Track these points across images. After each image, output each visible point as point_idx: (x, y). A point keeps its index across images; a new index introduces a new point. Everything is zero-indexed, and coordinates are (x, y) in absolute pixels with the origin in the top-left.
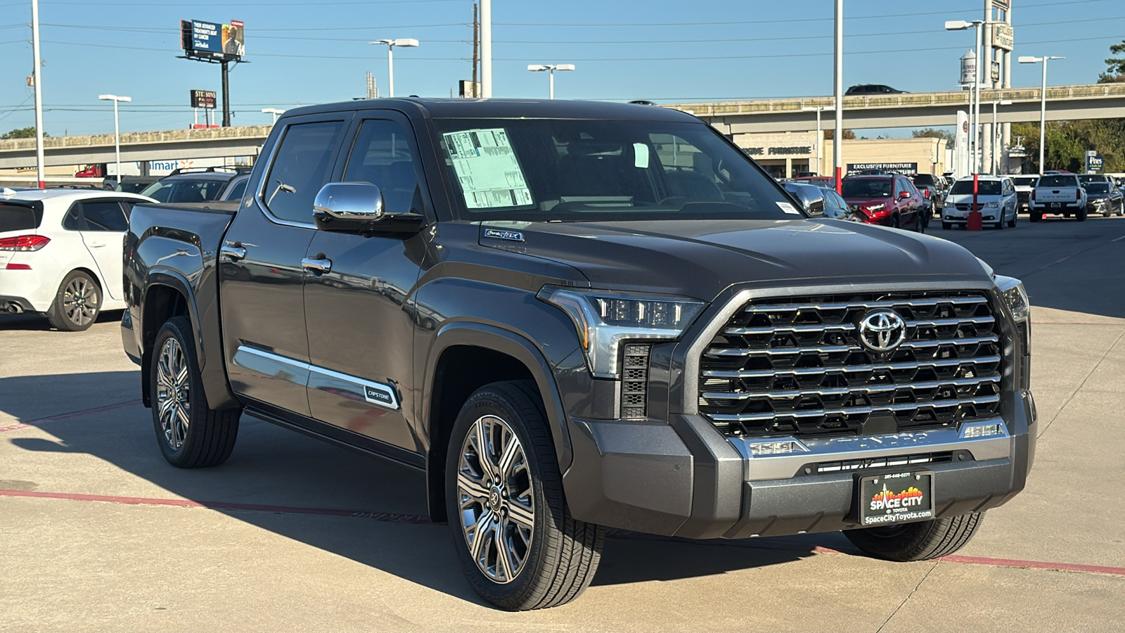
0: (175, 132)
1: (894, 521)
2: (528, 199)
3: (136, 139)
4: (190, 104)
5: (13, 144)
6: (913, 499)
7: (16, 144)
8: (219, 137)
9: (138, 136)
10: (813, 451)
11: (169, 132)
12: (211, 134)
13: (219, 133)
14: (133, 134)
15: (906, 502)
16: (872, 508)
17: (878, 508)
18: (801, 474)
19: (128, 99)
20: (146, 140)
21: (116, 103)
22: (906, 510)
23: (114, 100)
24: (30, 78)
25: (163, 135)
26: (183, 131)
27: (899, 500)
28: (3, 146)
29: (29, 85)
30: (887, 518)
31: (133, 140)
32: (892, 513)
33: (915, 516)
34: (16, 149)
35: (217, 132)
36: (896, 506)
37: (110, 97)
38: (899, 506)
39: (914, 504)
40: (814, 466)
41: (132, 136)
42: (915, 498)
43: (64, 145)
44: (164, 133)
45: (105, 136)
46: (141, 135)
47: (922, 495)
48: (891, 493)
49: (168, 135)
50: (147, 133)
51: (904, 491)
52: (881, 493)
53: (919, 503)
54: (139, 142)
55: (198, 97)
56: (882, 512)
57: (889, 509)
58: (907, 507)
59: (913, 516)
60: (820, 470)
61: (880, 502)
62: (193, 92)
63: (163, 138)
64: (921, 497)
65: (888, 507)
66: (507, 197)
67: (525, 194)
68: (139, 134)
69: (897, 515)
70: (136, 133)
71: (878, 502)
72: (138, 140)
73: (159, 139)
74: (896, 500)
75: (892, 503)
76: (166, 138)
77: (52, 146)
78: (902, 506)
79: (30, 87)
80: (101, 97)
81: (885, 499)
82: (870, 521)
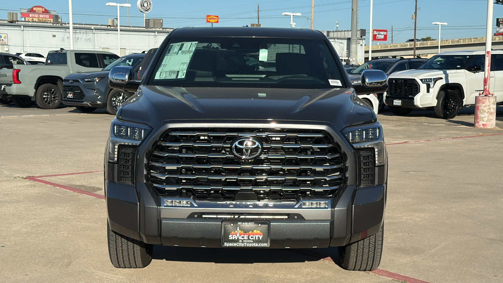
0: (479, 38)
1: (243, 246)
2: (183, 75)
3: (460, 42)
4: (496, 25)
5: (407, 45)
6: (257, 236)
7: (408, 44)
8: (500, 40)
9: (462, 40)
10: (200, 206)
11: (476, 38)
12: (495, 39)
13: (500, 39)
14: (460, 40)
15: (251, 237)
16: (229, 238)
17: (233, 239)
18: (191, 217)
19: (446, 24)
20: (465, 42)
21: (440, 26)
22: (252, 241)
23: (439, 24)
24: (413, 16)
25: (473, 40)
26: (482, 38)
27: (247, 236)
28: (403, 45)
29: (413, 18)
30: (238, 244)
31: (459, 42)
32: (243, 242)
33: (257, 245)
34: (408, 47)
35: (499, 38)
36: (245, 239)
37: (437, 23)
38: (247, 239)
39: (257, 239)
40: (200, 214)
41: (459, 41)
42: (258, 236)
43: (429, 45)
44: (474, 39)
45: (447, 41)
46: (463, 40)
47: (263, 235)
48: (242, 232)
49: (476, 39)
50: (466, 39)
51: (251, 232)
52: (236, 231)
53: (261, 239)
54: (462, 43)
55: (500, 21)
56: (237, 241)
57: (241, 240)
58: (253, 240)
59: (256, 245)
60: (203, 216)
61: (235, 236)
62: (498, 19)
63: (473, 41)
64: (262, 236)
65: (240, 239)
66: (175, 74)
67: (183, 73)
68: (462, 39)
69: (245, 243)
70: (461, 39)
71: (234, 236)
72: (462, 42)
73: (471, 42)
74: (245, 236)
75: (242, 237)
76: (474, 41)
77: (423, 45)
78: (249, 239)
79: (413, 19)
80: (433, 23)
81: (238, 234)
82: (226, 244)
